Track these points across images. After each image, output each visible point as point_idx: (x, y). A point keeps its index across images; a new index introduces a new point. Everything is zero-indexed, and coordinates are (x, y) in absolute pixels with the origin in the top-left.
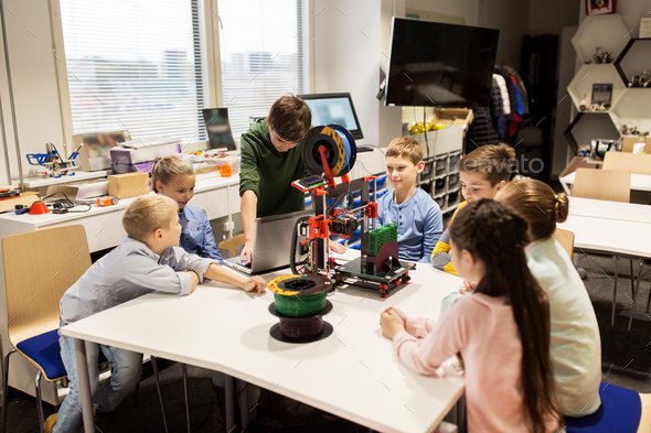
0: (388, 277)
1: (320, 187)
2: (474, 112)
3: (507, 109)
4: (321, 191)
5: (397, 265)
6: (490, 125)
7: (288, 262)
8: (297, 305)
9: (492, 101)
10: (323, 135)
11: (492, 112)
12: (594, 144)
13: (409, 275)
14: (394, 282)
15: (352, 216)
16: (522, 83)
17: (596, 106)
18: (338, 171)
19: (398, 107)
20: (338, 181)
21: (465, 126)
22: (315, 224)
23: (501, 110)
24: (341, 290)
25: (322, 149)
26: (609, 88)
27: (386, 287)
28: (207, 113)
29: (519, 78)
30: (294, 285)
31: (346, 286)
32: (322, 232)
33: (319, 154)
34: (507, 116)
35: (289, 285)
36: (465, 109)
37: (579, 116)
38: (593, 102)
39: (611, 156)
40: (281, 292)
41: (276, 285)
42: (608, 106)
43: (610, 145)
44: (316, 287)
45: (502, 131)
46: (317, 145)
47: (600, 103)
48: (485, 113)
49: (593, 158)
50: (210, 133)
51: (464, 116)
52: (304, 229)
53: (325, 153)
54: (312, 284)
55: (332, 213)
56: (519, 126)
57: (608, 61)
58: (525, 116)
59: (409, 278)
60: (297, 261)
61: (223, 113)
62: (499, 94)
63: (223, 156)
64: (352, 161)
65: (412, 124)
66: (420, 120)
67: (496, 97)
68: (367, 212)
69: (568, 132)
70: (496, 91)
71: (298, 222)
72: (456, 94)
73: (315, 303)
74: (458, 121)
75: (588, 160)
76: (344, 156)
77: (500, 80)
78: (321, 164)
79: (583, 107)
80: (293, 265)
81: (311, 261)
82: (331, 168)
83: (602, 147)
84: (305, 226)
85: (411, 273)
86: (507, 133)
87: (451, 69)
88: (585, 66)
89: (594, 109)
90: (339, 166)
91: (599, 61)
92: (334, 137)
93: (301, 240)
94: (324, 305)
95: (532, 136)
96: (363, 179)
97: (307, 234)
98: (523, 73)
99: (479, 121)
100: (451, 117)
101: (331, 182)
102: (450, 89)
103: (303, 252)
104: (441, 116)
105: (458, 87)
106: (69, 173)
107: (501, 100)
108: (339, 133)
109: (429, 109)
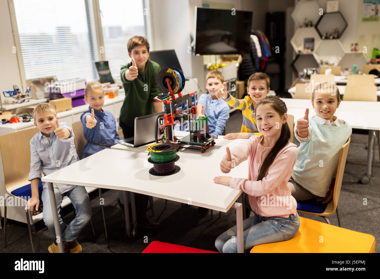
0: (205, 143)
1: (168, 99)
2: (242, 56)
3: (259, 54)
4: (169, 101)
5: (209, 137)
6: (251, 64)
7: (154, 139)
8: (162, 157)
9: (251, 50)
10: (168, 73)
11: (252, 56)
12: (305, 71)
13: (215, 142)
14: (208, 145)
15: (185, 113)
16: (267, 40)
17: (306, 50)
18: (177, 91)
19: (201, 56)
20: (176, 96)
21: (237, 65)
22: (167, 118)
23: (256, 55)
24: (181, 151)
25: (167, 80)
26: (312, 40)
27: (204, 148)
28: (98, 64)
29: (265, 36)
30: (160, 148)
31: (184, 149)
32: (171, 122)
33: (166, 83)
34: (260, 58)
35: (157, 148)
36: (237, 56)
37: (298, 56)
38: (305, 48)
39: (314, 77)
40: (154, 151)
41: (151, 148)
42: (312, 50)
43: (314, 71)
44: (171, 148)
45: (258, 66)
46: (165, 78)
47: (308, 48)
48: (248, 57)
49: (306, 78)
50: (100, 75)
51: (236, 59)
52: (161, 121)
53: (169, 82)
54: (169, 147)
55: (175, 112)
56: (266, 63)
57: (311, 26)
58: (269, 58)
59: (215, 143)
60: (158, 138)
61: (106, 63)
62: (255, 46)
63: (109, 87)
64: (183, 85)
65: (209, 65)
66: (213, 62)
67: (253, 48)
68: (192, 111)
69: (292, 65)
70: (253, 45)
71: (158, 118)
72: (232, 46)
73: (171, 156)
74: (234, 62)
75: (303, 80)
76: (179, 83)
77: (254, 39)
78: (167, 88)
79: (299, 51)
80: (157, 141)
81: (165, 137)
82: (173, 89)
83: (310, 72)
84: (162, 119)
85: (216, 141)
86: (260, 67)
87: (228, 33)
88: (299, 29)
89: (305, 52)
90: (177, 89)
91: (307, 25)
92: (173, 74)
93: (160, 127)
94: (175, 157)
95: (274, 68)
96: (189, 95)
97: (163, 124)
98: (267, 34)
99: (245, 62)
100: (230, 60)
101: (173, 97)
102: (228, 44)
103: (162, 133)
104: (224, 60)
105: (232, 43)
106: (26, 101)
107: (256, 50)
108: (176, 71)
109: (218, 56)
